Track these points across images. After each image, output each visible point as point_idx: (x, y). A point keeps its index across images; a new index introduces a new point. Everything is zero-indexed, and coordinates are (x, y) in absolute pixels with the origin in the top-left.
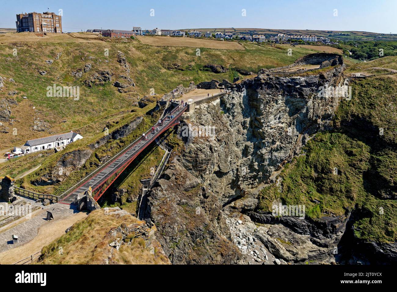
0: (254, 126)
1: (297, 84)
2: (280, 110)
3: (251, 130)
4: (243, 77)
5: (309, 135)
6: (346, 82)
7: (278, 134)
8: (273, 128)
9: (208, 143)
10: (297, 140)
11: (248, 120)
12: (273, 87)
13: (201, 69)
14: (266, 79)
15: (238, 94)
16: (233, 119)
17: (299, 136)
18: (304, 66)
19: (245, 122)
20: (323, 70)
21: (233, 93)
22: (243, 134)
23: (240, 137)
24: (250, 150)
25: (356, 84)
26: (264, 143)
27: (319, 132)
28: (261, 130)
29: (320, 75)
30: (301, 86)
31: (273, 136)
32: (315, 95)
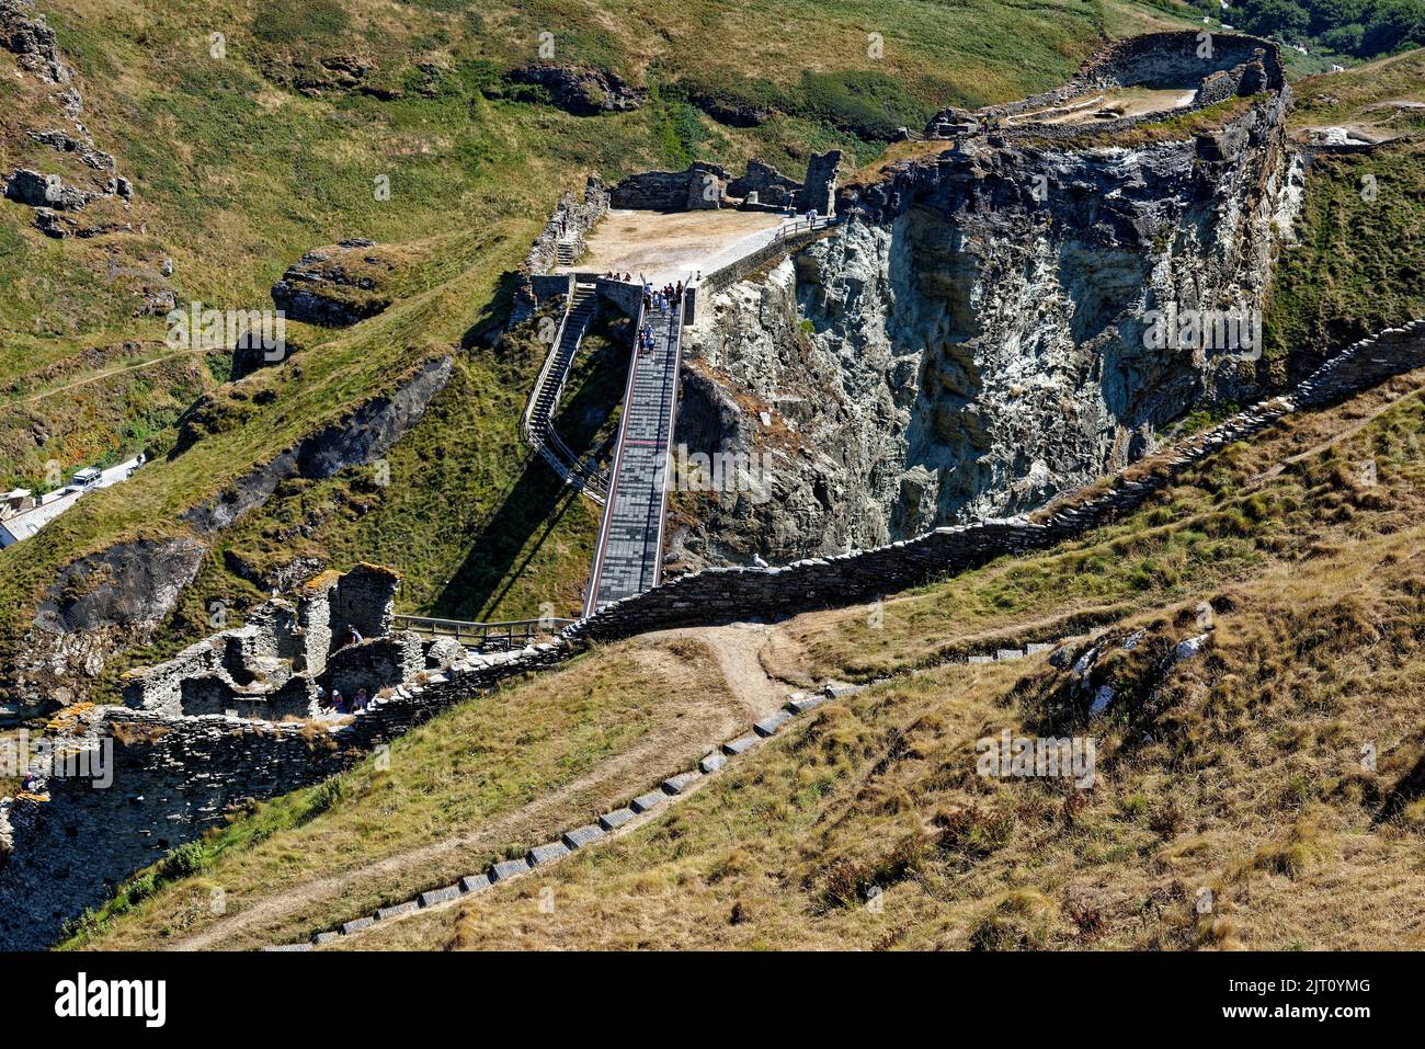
0: (937, 390)
1: (1112, 182)
2: (1042, 308)
3: (927, 406)
4: (727, 137)
5: (1157, 430)
6: (1294, 170)
7: (1037, 424)
8: (1017, 396)
9: (806, 467)
10: (1108, 450)
11: (916, 358)
12: (1015, 200)
13: (495, 89)
14: (990, 161)
15: (872, 234)
16: (859, 355)
17: (1117, 434)
18: (1116, 93)
19: (902, 371)
20: (1207, 116)
21: (850, 231)
22: (896, 430)
23: (888, 445)
24: (926, 503)
25: (1335, 180)
26: (984, 469)
27: (1200, 408)
28: (972, 407)
29: (1199, 138)
30: (1126, 191)
31: (1019, 435)
32: (1180, 235)
